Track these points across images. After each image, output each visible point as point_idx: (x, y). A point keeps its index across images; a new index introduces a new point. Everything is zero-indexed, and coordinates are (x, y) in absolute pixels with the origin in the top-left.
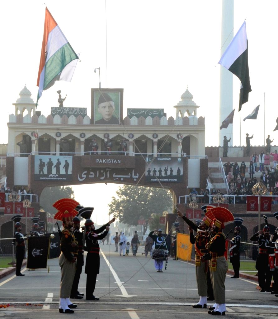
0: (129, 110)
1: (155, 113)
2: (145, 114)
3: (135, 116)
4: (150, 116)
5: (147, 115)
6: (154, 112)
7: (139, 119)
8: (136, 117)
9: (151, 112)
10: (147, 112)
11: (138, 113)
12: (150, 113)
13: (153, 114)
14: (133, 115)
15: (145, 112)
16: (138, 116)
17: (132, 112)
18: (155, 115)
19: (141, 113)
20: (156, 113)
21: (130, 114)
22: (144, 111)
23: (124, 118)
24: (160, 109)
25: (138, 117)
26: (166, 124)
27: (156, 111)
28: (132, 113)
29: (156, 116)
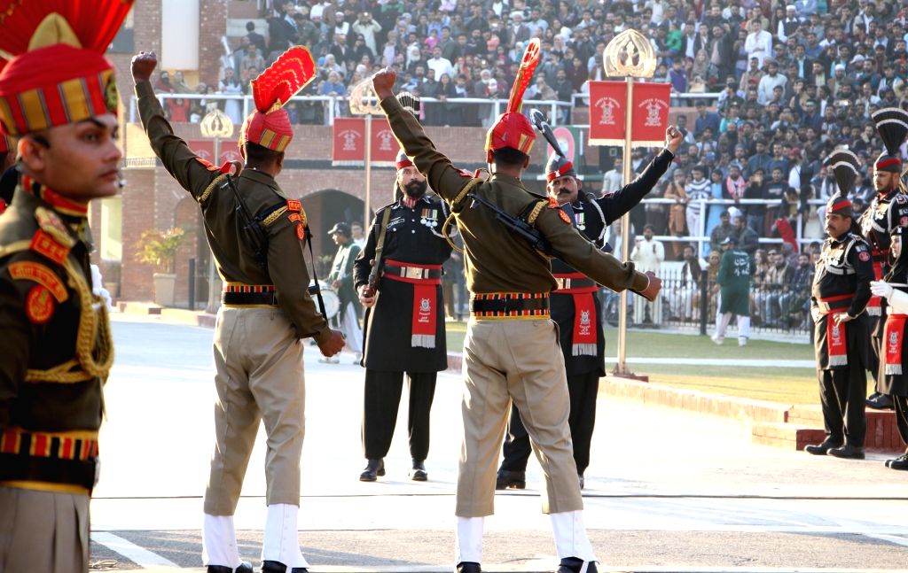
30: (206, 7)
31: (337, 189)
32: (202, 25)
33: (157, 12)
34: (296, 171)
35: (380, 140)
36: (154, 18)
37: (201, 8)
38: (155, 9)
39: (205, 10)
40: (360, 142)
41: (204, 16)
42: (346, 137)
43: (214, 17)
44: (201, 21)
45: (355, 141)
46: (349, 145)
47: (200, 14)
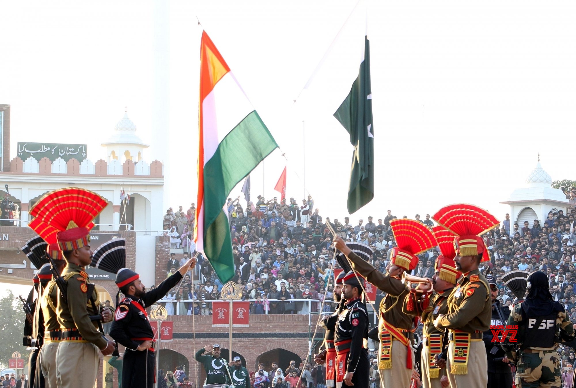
0: (21, 145)
1: (70, 153)
2: (53, 153)
3: (33, 156)
4: (62, 157)
5: (56, 156)
6: (69, 151)
7: (40, 161)
8: (34, 159)
9: (62, 151)
10: (56, 151)
11: (39, 151)
12: (61, 153)
13: (67, 154)
14: (29, 155)
15: (53, 150)
16: (38, 157)
17: (27, 149)
18: (71, 156)
19: (44, 151)
20: (71, 151)
21: (22, 152)
22: (49, 149)
23: (11, 159)
24: (80, 145)
25: (38, 160)
26: (92, 171)
27: (73, 150)
28: (26, 151)
29: (73, 159)
30: (159, 256)
31: (226, 348)
32: (157, 265)
33: (133, 259)
34: (205, 339)
35: (238, 313)
36: (131, 262)
37: (156, 257)
38: (132, 257)
39: (158, 257)
40: (226, 314)
41: (158, 260)
42: (219, 311)
43: (163, 261)
44: (156, 263)
45: (224, 314)
46: (221, 316)
47: (156, 260)
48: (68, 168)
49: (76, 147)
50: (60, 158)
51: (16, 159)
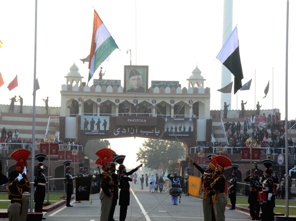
0: (153, 82)
1: (172, 85)
3: (157, 86)
4: (169, 86)
5: (167, 86)
6: (172, 84)
9: (169, 84)
10: (167, 84)
11: (160, 84)
14: (156, 86)
15: (165, 84)
16: (159, 87)
17: (155, 84)
19: (162, 84)
20: (173, 84)
21: (153, 85)
22: (164, 83)
24: (176, 81)
26: (181, 92)
29: (173, 87)
48: (171, 91)
49: (174, 82)
50: (168, 87)
51: (150, 88)
